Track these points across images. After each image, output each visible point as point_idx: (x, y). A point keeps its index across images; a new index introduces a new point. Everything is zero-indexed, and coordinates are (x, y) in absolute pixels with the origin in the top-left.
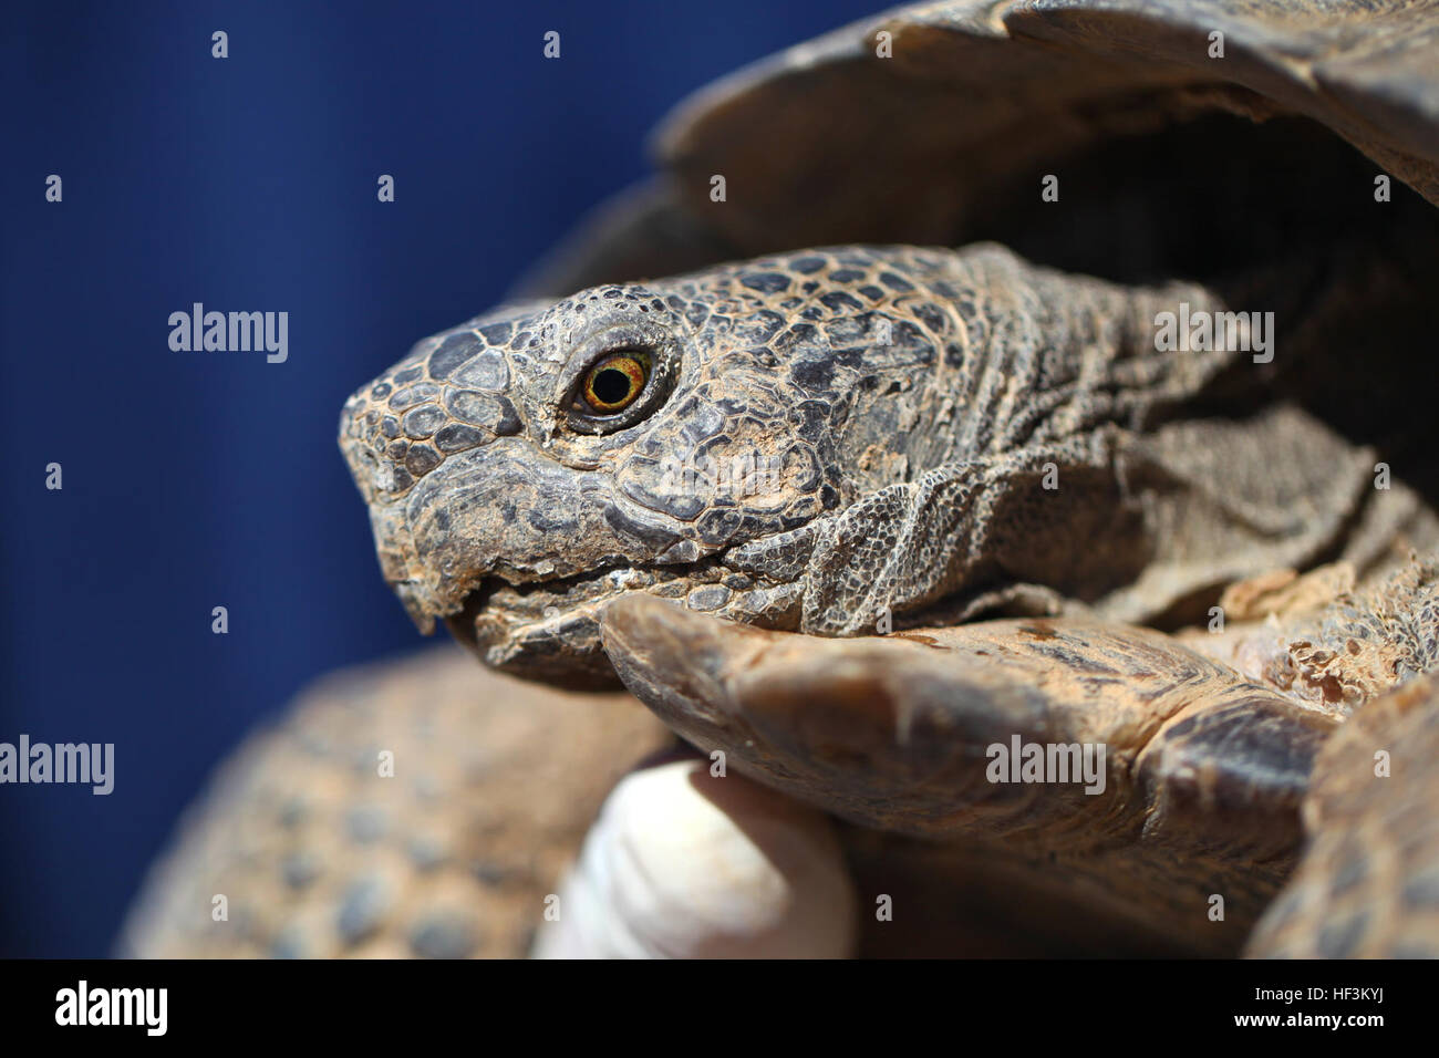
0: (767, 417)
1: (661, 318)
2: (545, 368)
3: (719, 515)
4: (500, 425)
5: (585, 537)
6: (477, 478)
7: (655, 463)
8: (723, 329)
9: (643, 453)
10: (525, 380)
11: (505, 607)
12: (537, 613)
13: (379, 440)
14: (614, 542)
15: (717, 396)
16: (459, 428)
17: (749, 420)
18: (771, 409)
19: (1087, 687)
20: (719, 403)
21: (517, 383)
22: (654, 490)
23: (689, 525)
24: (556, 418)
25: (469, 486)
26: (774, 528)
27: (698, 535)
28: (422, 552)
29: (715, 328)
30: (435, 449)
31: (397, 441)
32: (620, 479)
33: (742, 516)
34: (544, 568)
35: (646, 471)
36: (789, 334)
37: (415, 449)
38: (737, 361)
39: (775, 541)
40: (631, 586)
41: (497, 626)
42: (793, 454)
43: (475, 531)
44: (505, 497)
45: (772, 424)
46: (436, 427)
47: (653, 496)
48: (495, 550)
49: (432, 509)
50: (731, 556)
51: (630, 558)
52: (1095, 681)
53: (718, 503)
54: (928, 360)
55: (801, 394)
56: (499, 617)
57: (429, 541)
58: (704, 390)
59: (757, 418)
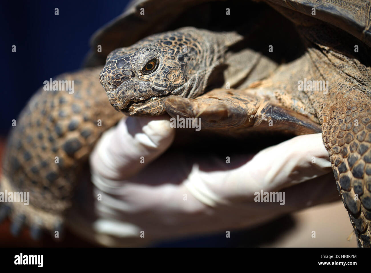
0: (176, 68)
1: (155, 53)
2: (139, 65)
3: (170, 86)
4: (132, 75)
5: (148, 93)
6: (129, 85)
7: (159, 79)
8: (165, 53)
9: (157, 77)
10: (135, 67)
11: (134, 106)
12: (139, 106)
13: (111, 81)
14: (153, 93)
15: (167, 65)
16: (125, 77)
17: (173, 69)
18: (176, 66)
19: (245, 104)
20: (168, 67)
21: (134, 68)
22: (159, 83)
23: (166, 89)
24: (141, 73)
25: (128, 87)
26: (179, 87)
27: (167, 90)
28: (120, 99)
29: (164, 53)
30: (121, 81)
31: (115, 80)
32: (154, 82)
33: (174, 86)
34: (141, 99)
35: (157, 80)
36: (176, 53)
37: (118, 81)
38: (168, 58)
39: (179, 88)
40: (155, 100)
41: (132, 109)
42: (180, 74)
43: (129, 94)
44: (134, 88)
45: (177, 69)
46: (121, 77)
47: (160, 84)
48: (133, 97)
49: (121, 91)
50: (172, 93)
51: (156, 95)
52: (246, 103)
53: (170, 84)
54: (196, 53)
55: (180, 63)
56: (132, 108)
57: (121, 97)
58: (165, 65)
59: (174, 69)
